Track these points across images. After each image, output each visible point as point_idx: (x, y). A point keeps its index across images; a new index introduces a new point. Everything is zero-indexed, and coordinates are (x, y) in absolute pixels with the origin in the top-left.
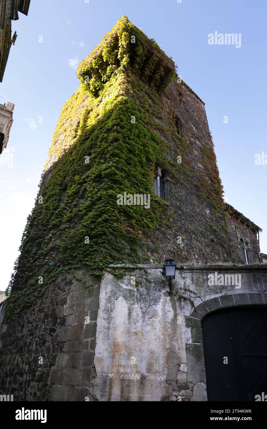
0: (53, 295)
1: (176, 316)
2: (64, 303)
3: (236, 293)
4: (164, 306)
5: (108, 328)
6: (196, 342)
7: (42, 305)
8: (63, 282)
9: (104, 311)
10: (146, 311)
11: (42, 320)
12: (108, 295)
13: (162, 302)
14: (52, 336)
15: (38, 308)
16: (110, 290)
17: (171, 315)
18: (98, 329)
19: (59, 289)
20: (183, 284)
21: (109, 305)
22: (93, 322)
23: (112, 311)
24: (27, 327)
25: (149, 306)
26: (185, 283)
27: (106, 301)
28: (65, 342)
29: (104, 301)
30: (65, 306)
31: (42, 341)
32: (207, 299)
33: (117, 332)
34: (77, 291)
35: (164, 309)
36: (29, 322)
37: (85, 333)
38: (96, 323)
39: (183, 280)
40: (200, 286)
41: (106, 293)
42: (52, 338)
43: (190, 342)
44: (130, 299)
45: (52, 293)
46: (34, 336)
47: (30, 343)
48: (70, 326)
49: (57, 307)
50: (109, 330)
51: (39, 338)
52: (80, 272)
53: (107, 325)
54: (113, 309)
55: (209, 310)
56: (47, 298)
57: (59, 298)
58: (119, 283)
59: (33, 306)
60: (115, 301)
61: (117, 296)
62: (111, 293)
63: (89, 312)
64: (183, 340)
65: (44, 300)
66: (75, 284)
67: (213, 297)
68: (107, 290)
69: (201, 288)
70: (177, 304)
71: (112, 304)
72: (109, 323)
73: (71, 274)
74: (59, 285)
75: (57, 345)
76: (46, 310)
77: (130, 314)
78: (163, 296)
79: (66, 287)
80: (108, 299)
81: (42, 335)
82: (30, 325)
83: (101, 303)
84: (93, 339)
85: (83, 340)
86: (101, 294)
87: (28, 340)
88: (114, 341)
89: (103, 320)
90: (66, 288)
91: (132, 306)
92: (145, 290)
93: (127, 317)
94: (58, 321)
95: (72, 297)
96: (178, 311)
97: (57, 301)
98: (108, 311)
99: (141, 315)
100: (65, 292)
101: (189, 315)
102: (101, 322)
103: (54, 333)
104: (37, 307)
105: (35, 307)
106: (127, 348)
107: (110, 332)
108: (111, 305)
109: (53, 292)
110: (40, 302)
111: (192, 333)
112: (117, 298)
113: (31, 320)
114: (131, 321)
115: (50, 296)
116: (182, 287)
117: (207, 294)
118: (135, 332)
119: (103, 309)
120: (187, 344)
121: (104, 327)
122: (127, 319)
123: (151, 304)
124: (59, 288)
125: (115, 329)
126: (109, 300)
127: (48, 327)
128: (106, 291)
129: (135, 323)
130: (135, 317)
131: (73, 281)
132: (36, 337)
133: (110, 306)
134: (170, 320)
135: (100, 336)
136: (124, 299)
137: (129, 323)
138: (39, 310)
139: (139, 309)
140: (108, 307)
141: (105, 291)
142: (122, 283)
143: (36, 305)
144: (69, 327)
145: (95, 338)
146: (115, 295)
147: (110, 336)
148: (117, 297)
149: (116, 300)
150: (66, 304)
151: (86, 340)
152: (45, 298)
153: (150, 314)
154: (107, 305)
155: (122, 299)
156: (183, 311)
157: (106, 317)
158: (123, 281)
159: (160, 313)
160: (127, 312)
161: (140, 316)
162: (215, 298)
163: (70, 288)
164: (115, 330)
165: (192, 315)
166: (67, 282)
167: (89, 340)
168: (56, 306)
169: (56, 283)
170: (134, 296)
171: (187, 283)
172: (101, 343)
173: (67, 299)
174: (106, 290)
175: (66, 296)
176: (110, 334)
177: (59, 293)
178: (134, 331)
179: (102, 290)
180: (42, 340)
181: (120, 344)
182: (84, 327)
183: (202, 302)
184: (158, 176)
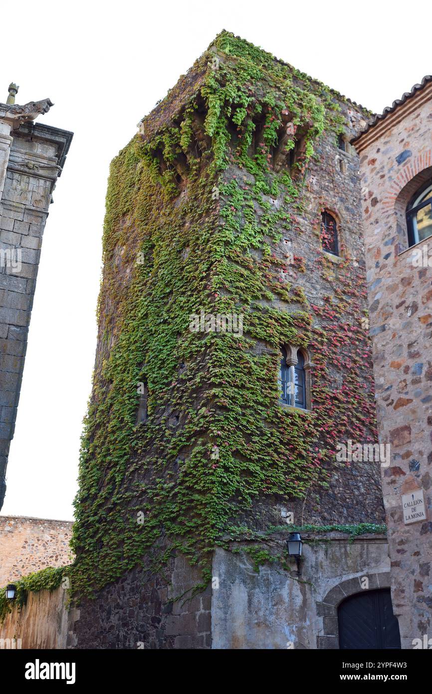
1: (305, 601)
2: (168, 583)
3: (380, 572)
4: (291, 589)
5: (225, 620)
6: (329, 634)
7: (135, 582)
9: (219, 598)
11: (139, 605)
12: (223, 578)
13: (288, 585)
14: (156, 627)
15: (129, 586)
16: (224, 571)
17: (299, 601)
18: (214, 621)
20: (314, 560)
21: (224, 591)
22: (207, 612)
23: (228, 597)
24: (117, 613)
26: (317, 558)
27: (221, 585)
28: (175, 636)
30: (170, 588)
31: (142, 635)
32: (344, 579)
33: (236, 624)
34: (183, 567)
35: (290, 594)
36: (118, 606)
37: (199, 626)
38: (210, 613)
39: (314, 555)
40: (336, 562)
41: (220, 575)
42: (157, 631)
43: (322, 634)
44: (250, 582)
46: (130, 627)
47: (125, 638)
48: (179, 615)
49: (158, 587)
50: (226, 622)
51: (137, 631)
53: (223, 616)
54: (229, 595)
55: (346, 593)
58: (235, 561)
59: (120, 582)
60: (232, 585)
61: (234, 578)
62: (226, 575)
64: (314, 632)
65: (137, 575)
67: (351, 577)
68: (221, 571)
70: (306, 588)
71: (227, 589)
72: (226, 613)
75: (165, 640)
76: (143, 591)
77: (250, 602)
78: (289, 577)
80: (223, 583)
81: (142, 626)
82: (121, 611)
84: (209, 633)
85: (196, 634)
87: (122, 633)
88: (234, 635)
89: (218, 610)
91: (252, 591)
93: (246, 604)
94: (163, 607)
95: (178, 576)
96: (308, 595)
97: (157, 579)
98: (224, 598)
101: (321, 600)
102: (216, 613)
103: (158, 623)
104: (128, 584)
105: (125, 584)
106: (248, 643)
107: (228, 624)
110: (131, 576)
111: (324, 623)
113: (121, 603)
114: (252, 609)
116: (314, 564)
117: (344, 572)
118: (257, 623)
119: (218, 596)
120: (318, 637)
121: (221, 619)
122: (247, 607)
125: (233, 620)
126: (224, 585)
127: (149, 616)
128: (220, 573)
129: (256, 612)
130: (256, 604)
132: (132, 629)
134: (298, 608)
135: (216, 630)
136: (242, 583)
137: (250, 612)
138: (132, 589)
139: (261, 594)
140: (224, 593)
141: (218, 572)
142: (239, 561)
143: (126, 582)
144: (178, 617)
145: (211, 633)
146: (231, 577)
147: (228, 629)
148: (232, 580)
149: (233, 583)
150: (171, 584)
151: (201, 634)
153: (274, 601)
154: (222, 591)
155: (240, 582)
156: (314, 595)
157: (222, 606)
159: (287, 599)
160: (246, 598)
161: (262, 603)
162: (353, 579)
163: (174, 563)
164: (233, 622)
165: (325, 601)
167: (204, 634)
171: (320, 559)
172: (218, 638)
173: (171, 577)
174: (219, 570)
175: (169, 572)
176: (227, 626)
178: (256, 621)
179: (215, 571)
180: (143, 633)
181: (240, 638)
182: (197, 618)
183: (337, 583)
184: (292, 364)
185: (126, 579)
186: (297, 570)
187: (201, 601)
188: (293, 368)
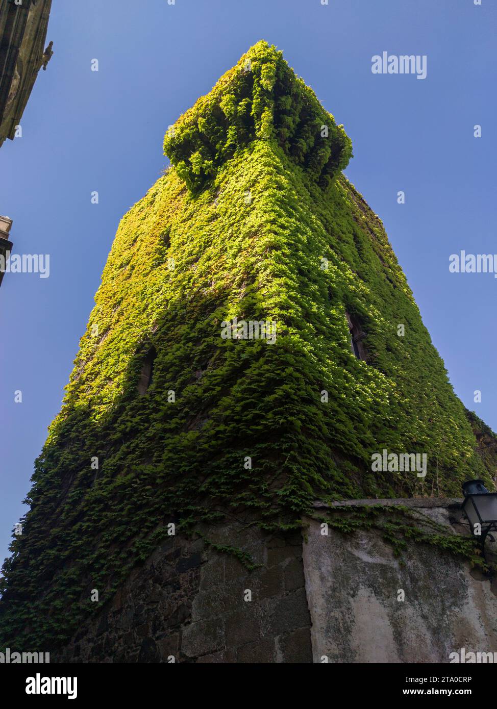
0: (141, 602)
2: (183, 621)
4: (483, 607)
7: (105, 634)
8: (172, 563)
9: (328, 631)
10: (440, 626)
12: (329, 584)
13: (474, 597)
15: (91, 645)
16: (331, 570)
19: (160, 584)
21: (336, 614)
23: (348, 630)
25: (443, 609)
27: (327, 601)
29: (321, 601)
30: (186, 631)
34: (221, 581)
35: (485, 618)
41: (322, 579)
44: (389, 592)
45: (135, 596)
49: (159, 633)
52: (225, 530)
54: (349, 623)
56: (119, 611)
57: (163, 608)
58: (349, 549)
59: (73, 639)
60: (351, 600)
61: (353, 585)
62: (335, 577)
63: (276, 639)
65: (110, 621)
66: (210, 562)
68: (323, 569)
71: (343, 609)
73: (194, 537)
74: (157, 573)
76: (120, 648)
78: (470, 578)
79: (183, 575)
80: (332, 597)
83: (315, 609)
86: (309, 583)
90: (183, 578)
91: (399, 612)
92: (420, 565)
95: (207, 601)
97: (157, 618)
98: (339, 630)
99: (428, 636)
100: (179, 589)
104: (89, 641)
105: (82, 643)
108: (342, 612)
109: (139, 594)
110: (98, 624)
112: (354, 592)
115: (130, 607)
119: (324, 626)
122: (396, 651)
123: (447, 604)
124: (158, 580)
126: (334, 600)
128: (321, 573)
130: (414, 644)
131: (204, 557)
133: (341, 614)
136: (373, 595)
139: (420, 620)
140: (337, 619)
141: (317, 573)
142: (356, 548)
143: (85, 637)
146: (347, 582)
148: (352, 589)
149: (353, 596)
150: (189, 623)
152: (114, 613)
153: (453, 634)
154: (332, 614)
155: (368, 594)
157: (337, 652)
158: (358, 544)
160: (389, 631)
161: (429, 642)
163: (198, 577)
166: (183, 561)
168: (154, 632)
169: (148, 567)
170: (397, 582)
173: (190, 607)
174: (320, 569)
175: (185, 598)
177: (161, 594)
179: (310, 569)
185: (86, 632)
187: (277, 646)
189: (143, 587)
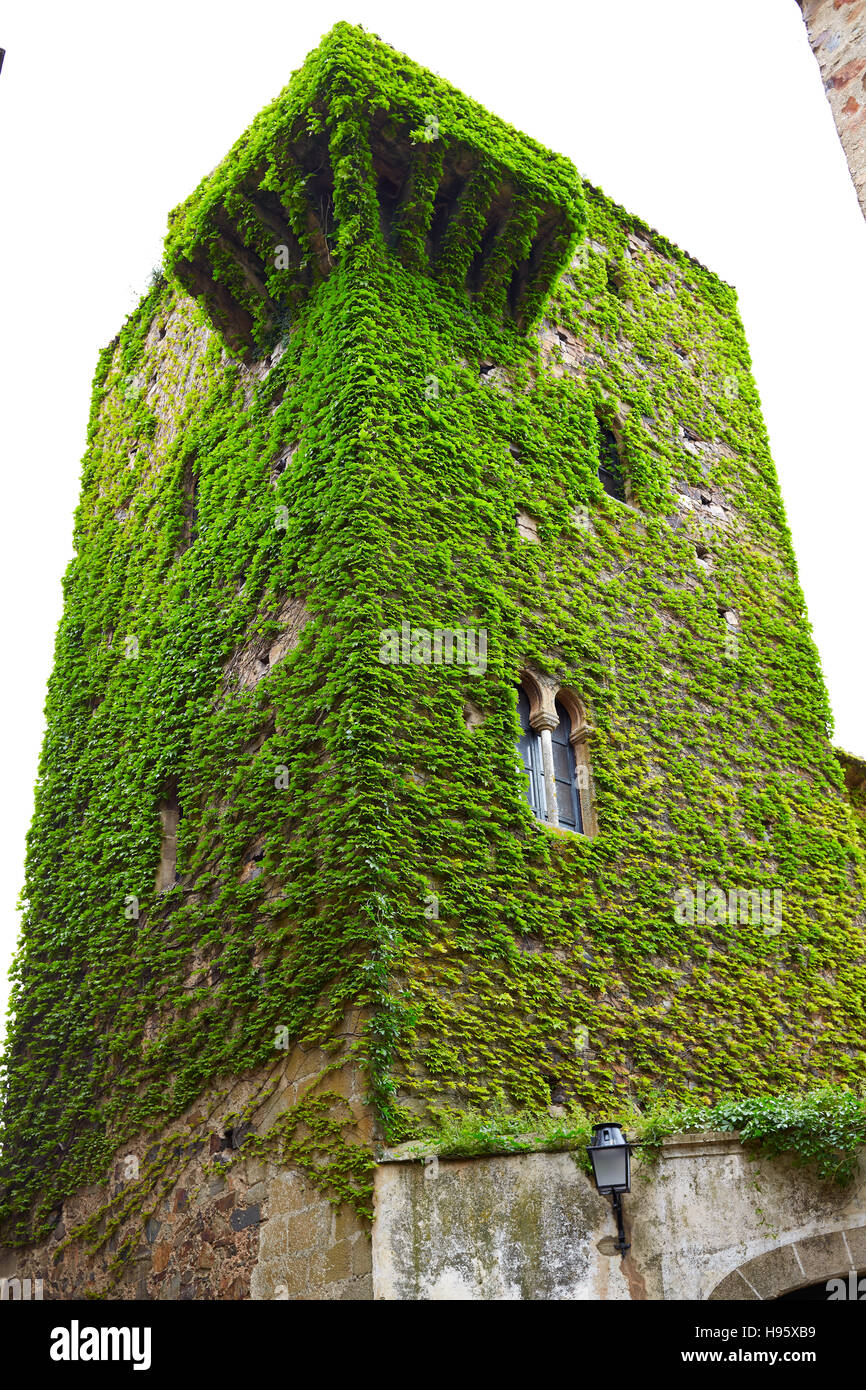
0: (189, 1267)
3: (852, 1226)
8: (224, 1214)
12: (405, 1269)
13: (594, 1278)
19: (211, 1244)
26: (669, 1198)
32: (751, 1254)
34: (284, 1251)
39: (661, 1188)
41: (396, 1262)
45: (180, 1256)
52: (289, 1178)
55: (761, 1294)
56: (160, 1277)
57: (216, 1279)
62: (413, 1260)
66: (271, 1222)
67: (772, 1244)
69: (729, 1214)
70: (647, 1283)
73: (250, 1180)
74: (206, 1226)
78: (595, 1253)
79: (239, 1234)
80: (406, 1286)
86: (378, 1269)
90: (239, 1239)
95: (270, 1276)
100: (235, 1253)
109: (185, 1254)
112: (436, 1279)
115: (174, 1271)
116: (662, 1213)
117: (750, 1233)
124: (207, 1238)
131: (264, 1212)
136: (461, 1280)
141: (390, 1254)
152: (154, 1278)
162: (779, 1250)
163: (256, 1241)
166: (237, 1214)
169: (194, 1215)
171: (678, 1201)
173: (249, 1281)
175: (243, 1269)
177: (212, 1259)
179: (381, 1249)
183: (733, 1266)
184: (545, 726)
186: (615, 1233)
188: (547, 735)
189: (189, 1245)
